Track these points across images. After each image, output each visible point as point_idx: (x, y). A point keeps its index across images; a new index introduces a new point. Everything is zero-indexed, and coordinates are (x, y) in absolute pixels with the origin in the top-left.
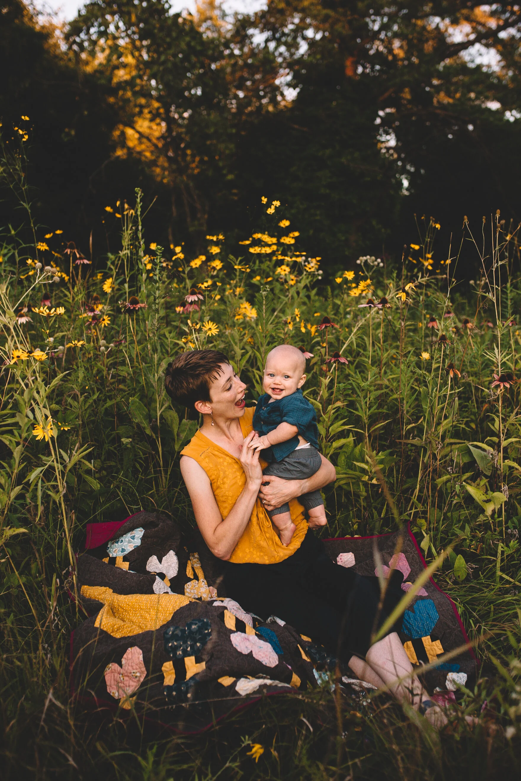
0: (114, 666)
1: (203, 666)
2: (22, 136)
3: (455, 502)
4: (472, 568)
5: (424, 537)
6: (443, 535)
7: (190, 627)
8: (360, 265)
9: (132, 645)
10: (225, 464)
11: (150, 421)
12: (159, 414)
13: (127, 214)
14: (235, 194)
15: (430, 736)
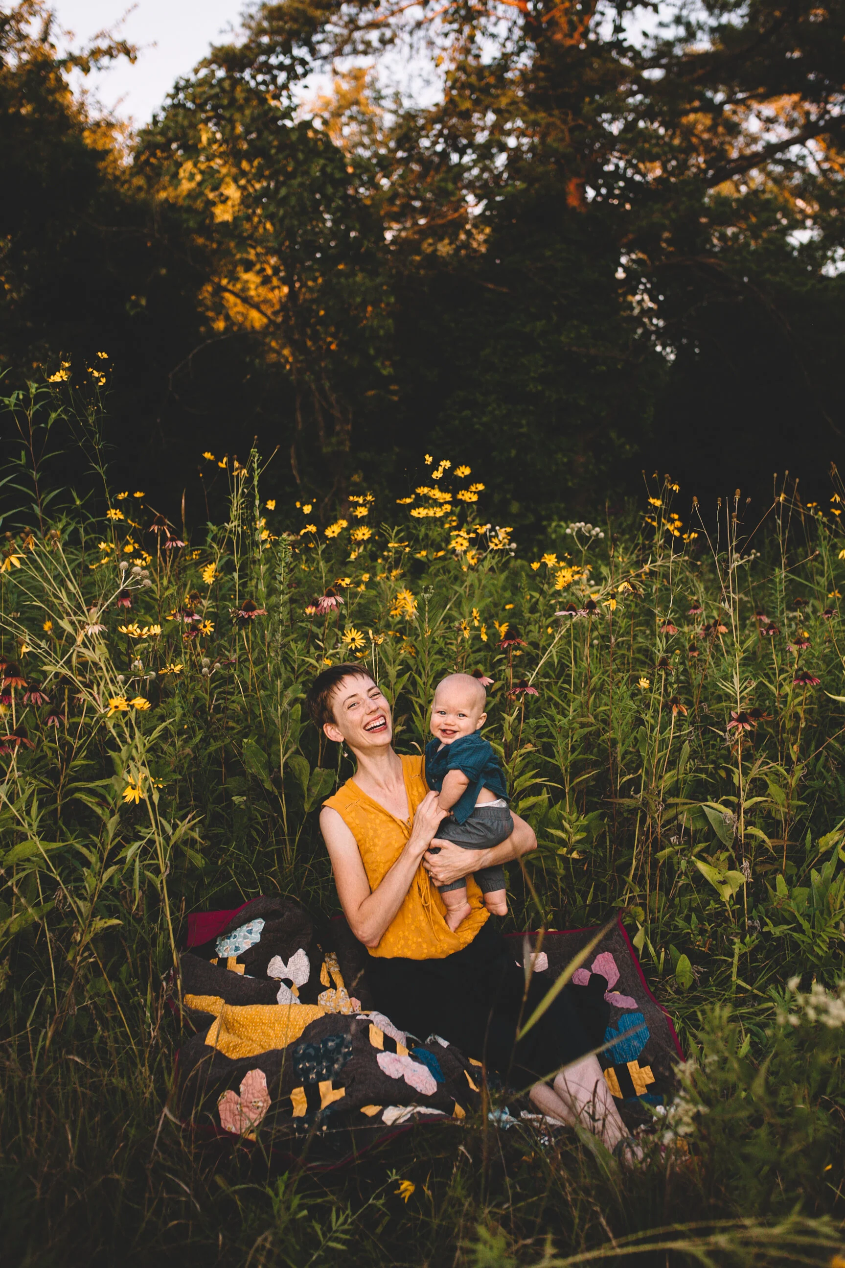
0: (230, 1094)
1: (342, 1092)
2: (98, 380)
3: (680, 884)
4: (698, 972)
5: (638, 929)
6: (666, 929)
7: (325, 1045)
8: (571, 536)
9: (253, 1068)
10: (378, 821)
11: (271, 771)
12: (282, 762)
13: (238, 476)
14: (394, 393)
15: (607, 1164)
